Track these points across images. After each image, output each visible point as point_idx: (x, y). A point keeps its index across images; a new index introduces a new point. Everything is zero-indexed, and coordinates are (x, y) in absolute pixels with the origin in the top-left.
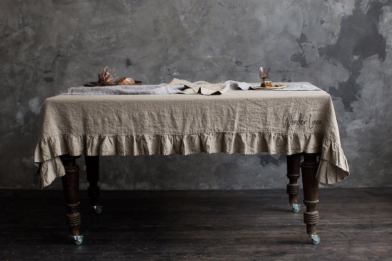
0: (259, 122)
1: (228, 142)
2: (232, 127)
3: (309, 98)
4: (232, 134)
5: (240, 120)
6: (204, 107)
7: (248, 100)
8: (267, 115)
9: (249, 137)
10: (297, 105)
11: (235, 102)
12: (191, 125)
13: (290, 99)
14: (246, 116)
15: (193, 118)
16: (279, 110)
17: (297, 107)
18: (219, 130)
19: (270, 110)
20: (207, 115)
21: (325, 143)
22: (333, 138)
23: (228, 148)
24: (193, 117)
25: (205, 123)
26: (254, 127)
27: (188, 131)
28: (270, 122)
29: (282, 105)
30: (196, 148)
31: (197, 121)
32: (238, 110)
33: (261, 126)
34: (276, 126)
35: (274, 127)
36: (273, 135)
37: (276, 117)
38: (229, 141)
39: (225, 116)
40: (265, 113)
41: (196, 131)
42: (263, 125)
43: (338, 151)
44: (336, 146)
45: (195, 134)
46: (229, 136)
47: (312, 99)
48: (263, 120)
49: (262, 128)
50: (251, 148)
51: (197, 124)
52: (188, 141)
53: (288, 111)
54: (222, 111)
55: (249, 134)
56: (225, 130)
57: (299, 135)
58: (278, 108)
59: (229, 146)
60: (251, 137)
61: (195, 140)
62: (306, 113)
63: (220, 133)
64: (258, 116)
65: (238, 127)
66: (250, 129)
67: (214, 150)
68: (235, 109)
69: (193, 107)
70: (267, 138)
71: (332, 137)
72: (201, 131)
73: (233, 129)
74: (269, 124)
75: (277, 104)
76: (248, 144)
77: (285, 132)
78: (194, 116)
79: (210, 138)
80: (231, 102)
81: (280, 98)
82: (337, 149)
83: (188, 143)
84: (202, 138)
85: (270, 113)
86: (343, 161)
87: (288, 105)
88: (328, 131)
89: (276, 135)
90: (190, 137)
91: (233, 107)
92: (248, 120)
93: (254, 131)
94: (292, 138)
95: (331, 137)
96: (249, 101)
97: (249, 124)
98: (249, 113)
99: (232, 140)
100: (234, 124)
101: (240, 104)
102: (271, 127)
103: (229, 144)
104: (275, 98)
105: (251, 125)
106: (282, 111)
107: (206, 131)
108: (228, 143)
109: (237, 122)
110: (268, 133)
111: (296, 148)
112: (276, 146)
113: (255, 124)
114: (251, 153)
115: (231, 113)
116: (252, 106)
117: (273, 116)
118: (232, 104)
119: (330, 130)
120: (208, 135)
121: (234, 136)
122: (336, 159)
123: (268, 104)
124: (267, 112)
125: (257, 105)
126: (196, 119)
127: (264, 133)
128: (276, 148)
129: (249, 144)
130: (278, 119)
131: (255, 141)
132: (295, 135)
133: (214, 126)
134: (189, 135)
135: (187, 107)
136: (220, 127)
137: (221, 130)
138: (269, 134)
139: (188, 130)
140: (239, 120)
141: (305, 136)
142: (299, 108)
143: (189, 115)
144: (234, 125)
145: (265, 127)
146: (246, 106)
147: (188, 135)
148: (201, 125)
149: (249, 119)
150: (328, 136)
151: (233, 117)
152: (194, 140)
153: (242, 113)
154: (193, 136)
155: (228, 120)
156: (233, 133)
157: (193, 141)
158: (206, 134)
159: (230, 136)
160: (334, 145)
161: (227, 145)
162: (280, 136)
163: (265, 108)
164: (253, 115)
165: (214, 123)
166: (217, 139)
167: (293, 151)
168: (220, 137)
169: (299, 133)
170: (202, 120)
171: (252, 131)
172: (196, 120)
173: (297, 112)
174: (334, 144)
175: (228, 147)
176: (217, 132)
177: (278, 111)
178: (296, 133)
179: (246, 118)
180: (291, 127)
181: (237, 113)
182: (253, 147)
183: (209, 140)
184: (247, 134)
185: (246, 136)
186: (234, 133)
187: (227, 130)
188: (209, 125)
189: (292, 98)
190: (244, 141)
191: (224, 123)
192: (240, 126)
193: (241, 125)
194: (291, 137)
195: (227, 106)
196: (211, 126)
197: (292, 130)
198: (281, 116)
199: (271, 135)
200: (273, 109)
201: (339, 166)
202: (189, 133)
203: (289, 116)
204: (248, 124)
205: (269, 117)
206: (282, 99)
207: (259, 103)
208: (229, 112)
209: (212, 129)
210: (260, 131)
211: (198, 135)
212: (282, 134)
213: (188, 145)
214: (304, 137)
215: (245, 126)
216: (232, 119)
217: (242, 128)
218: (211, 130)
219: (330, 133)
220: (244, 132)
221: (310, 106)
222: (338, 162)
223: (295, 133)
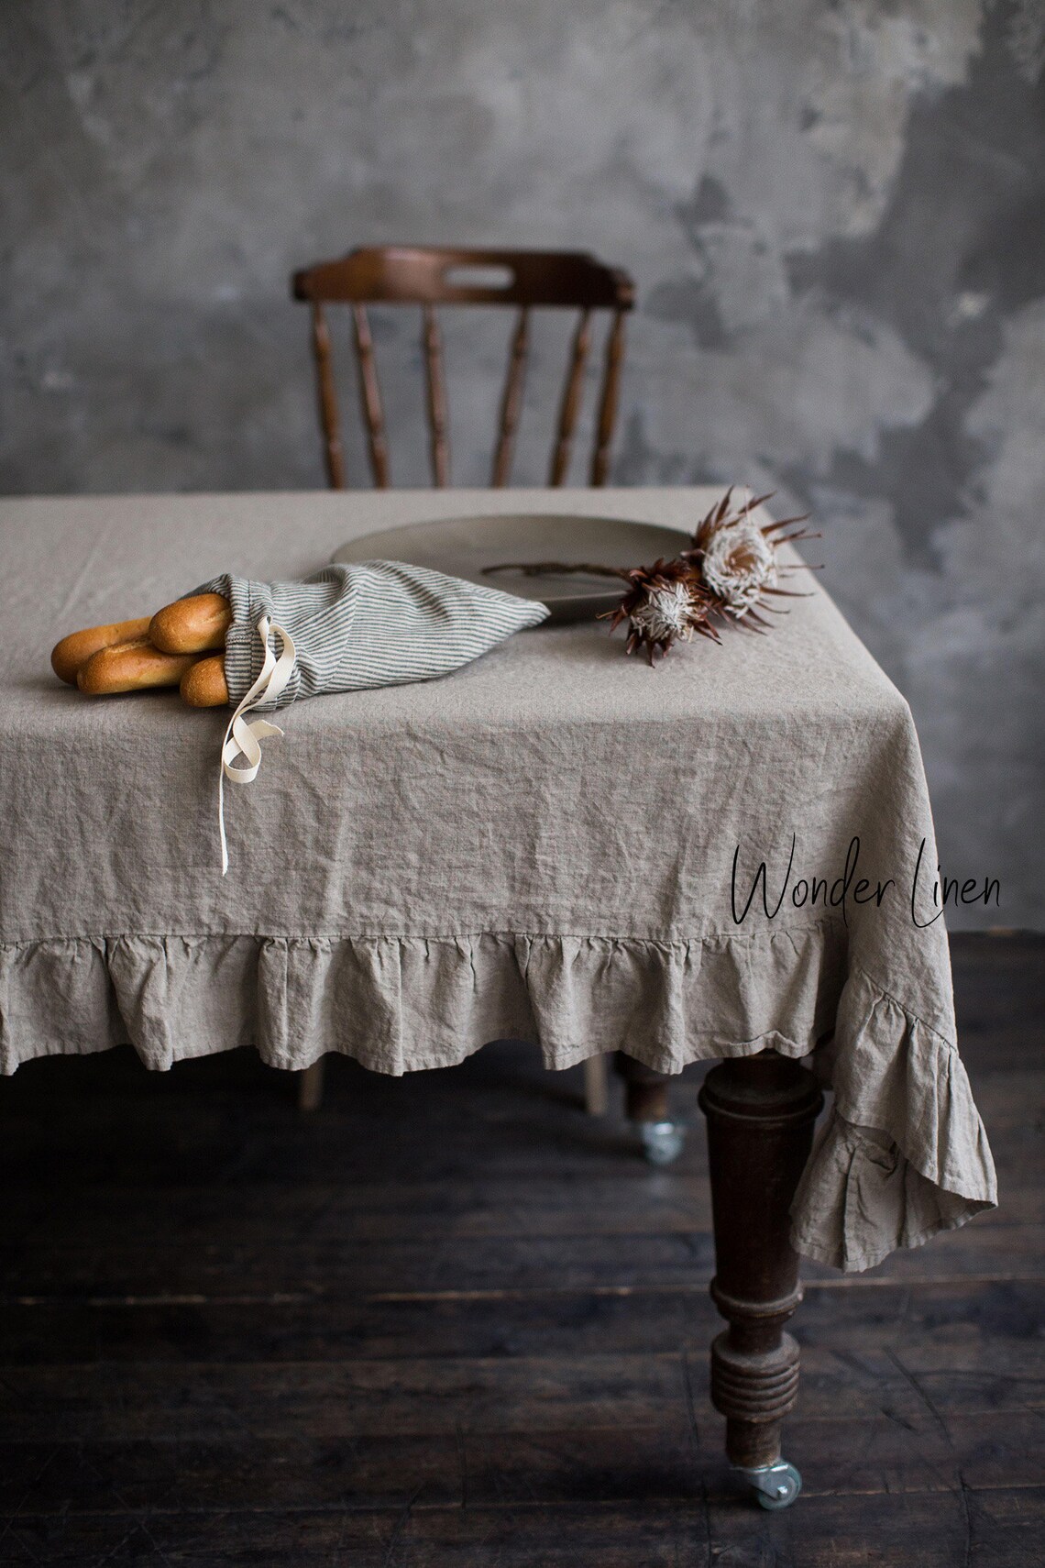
0: (485, 873)
1: (284, 1001)
2: (308, 904)
3: (813, 719)
4: (313, 950)
5: (363, 861)
6: (125, 775)
7: (414, 738)
8: (537, 826)
9: (421, 963)
10: (737, 766)
11: (330, 751)
12: (42, 884)
13: (692, 730)
14: (403, 839)
15: (59, 845)
16: (616, 798)
17: (736, 775)
18: (225, 923)
19: (560, 796)
20: (145, 829)
21: (872, 1029)
22: (920, 1001)
23: (285, 1038)
24: (59, 836)
25: (132, 875)
26: (456, 904)
27: (27, 922)
28: (554, 868)
29: (637, 766)
30: (79, 1020)
31: (81, 864)
32: (351, 797)
33: (499, 896)
34: (593, 891)
35: (581, 902)
36: (571, 950)
37: (598, 836)
38: (293, 994)
39: (267, 838)
40: (523, 816)
41: (78, 925)
42: (512, 888)
43: (944, 1084)
44: (935, 1051)
45: (74, 943)
46: (291, 959)
47: (837, 727)
48: (511, 857)
49: (505, 904)
50: (436, 1028)
51: (81, 883)
52: (28, 976)
53: (672, 802)
54: (245, 802)
55: (420, 945)
56: (268, 921)
57: (739, 949)
58: (612, 786)
59: (291, 1020)
60: (434, 963)
61: (69, 977)
62: (794, 814)
63: (236, 937)
64: (483, 834)
65: (347, 905)
66: (426, 914)
67: (193, 1036)
68: (333, 798)
69: (54, 773)
70: (533, 965)
71: (919, 994)
72: (111, 924)
73: (315, 916)
74: (547, 880)
75: (606, 760)
76: (415, 1007)
77: (650, 930)
78: (64, 832)
79: (169, 968)
80: (302, 749)
81: (622, 719)
82: (941, 1070)
83: (29, 992)
84: (114, 969)
85: (559, 814)
86: (969, 1138)
87: (673, 763)
88: (901, 954)
89: (590, 947)
90: (42, 956)
91: (316, 782)
92: (413, 857)
93: (452, 928)
94: (696, 968)
95: (909, 994)
96: (424, 741)
97: (419, 883)
98: (419, 820)
99: (310, 987)
100: (324, 887)
101: (363, 764)
102: (561, 903)
103: (289, 1009)
104: (595, 719)
105: (430, 891)
106: (639, 804)
107: (140, 927)
108: (284, 1008)
109: (340, 872)
110: (540, 936)
111: (723, 1022)
112: (596, 1008)
113: (457, 884)
114: (438, 1061)
115: (306, 817)
116: (440, 770)
117: (577, 831)
118: (313, 758)
119: (913, 954)
120: (153, 954)
121: (324, 962)
122: (928, 1136)
123: (549, 757)
124: (536, 806)
125: (471, 767)
126: (75, 852)
127: (514, 934)
128: (592, 1020)
129: (424, 1002)
130: (611, 851)
131: (458, 985)
132: (713, 949)
133: (192, 896)
134: (34, 950)
135: (15, 773)
136: (230, 903)
137: (243, 920)
138: (546, 943)
139: (25, 913)
140: (357, 863)
141: (774, 947)
142: (748, 782)
143: (32, 826)
144: (321, 896)
145: (524, 900)
146: (405, 775)
147: (28, 944)
148: (111, 889)
149: (421, 855)
150: (895, 984)
151: (317, 841)
152: (63, 975)
153: (379, 818)
154: (57, 951)
155: (288, 862)
156: (315, 942)
157: (62, 983)
158: (142, 941)
159: (296, 962)
160: (928, 1045)
161: (275, 1019)
162: (617, 954)
163: (529, 781)
164: (449, 830)
165: (193, 878)
166: (215, 968)
167: (702, 1043)
168: (235, 957)
169: (739, 932)
170: (116, 855)
171: (437, 929)
172: (76, 858)
173: (734, 805)
174: (921, 1041)
175: (285, 1029)
176: (216, 929)
177: (609, 802)
178: (720, 932)
179: (404, 848)
180: (689, 899)
181: (345, 820)
182: (449, 1026)
183: (159, 985)
184: (407, 945)
185: (402, 962)
186: (326, 941)
187: (281, 925)
188: (160, 890)
189: (708, 718)
190: (387, 996)
191: (260, 878)
192: (362, 897)
193: (367, 895)
194: (687, 958)
195: (278, 773)
196: (177, 896)
197: (695, 920)
198: (627, 834)
199: (560, 948)
200: (576, 788)
201: (942, 1177)
202: (32, 935)
203: (680, 833)
204: (413, 887)
205: (550, 838)
206: (638, 724)
207: (487, 752)
208: (288, 813)
209: (184, 916)
210: (492, 925)
211: (94, 947)
212: (634, 940)
213: (30, 1000)
214: (769, 957)
215: (397, 895)
216: (311, 855)
217: (378, 910)
218: (177, 921)
219: (911, 967)
220: (387, 933)
221: (819, 772)
222: (935, 1157)
223: (714, 936)
